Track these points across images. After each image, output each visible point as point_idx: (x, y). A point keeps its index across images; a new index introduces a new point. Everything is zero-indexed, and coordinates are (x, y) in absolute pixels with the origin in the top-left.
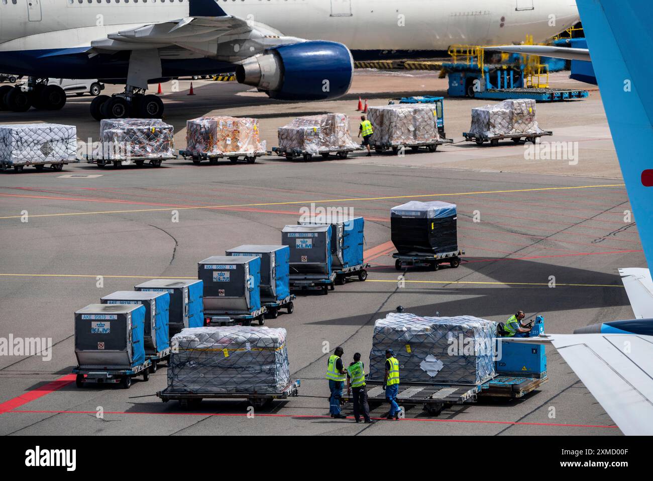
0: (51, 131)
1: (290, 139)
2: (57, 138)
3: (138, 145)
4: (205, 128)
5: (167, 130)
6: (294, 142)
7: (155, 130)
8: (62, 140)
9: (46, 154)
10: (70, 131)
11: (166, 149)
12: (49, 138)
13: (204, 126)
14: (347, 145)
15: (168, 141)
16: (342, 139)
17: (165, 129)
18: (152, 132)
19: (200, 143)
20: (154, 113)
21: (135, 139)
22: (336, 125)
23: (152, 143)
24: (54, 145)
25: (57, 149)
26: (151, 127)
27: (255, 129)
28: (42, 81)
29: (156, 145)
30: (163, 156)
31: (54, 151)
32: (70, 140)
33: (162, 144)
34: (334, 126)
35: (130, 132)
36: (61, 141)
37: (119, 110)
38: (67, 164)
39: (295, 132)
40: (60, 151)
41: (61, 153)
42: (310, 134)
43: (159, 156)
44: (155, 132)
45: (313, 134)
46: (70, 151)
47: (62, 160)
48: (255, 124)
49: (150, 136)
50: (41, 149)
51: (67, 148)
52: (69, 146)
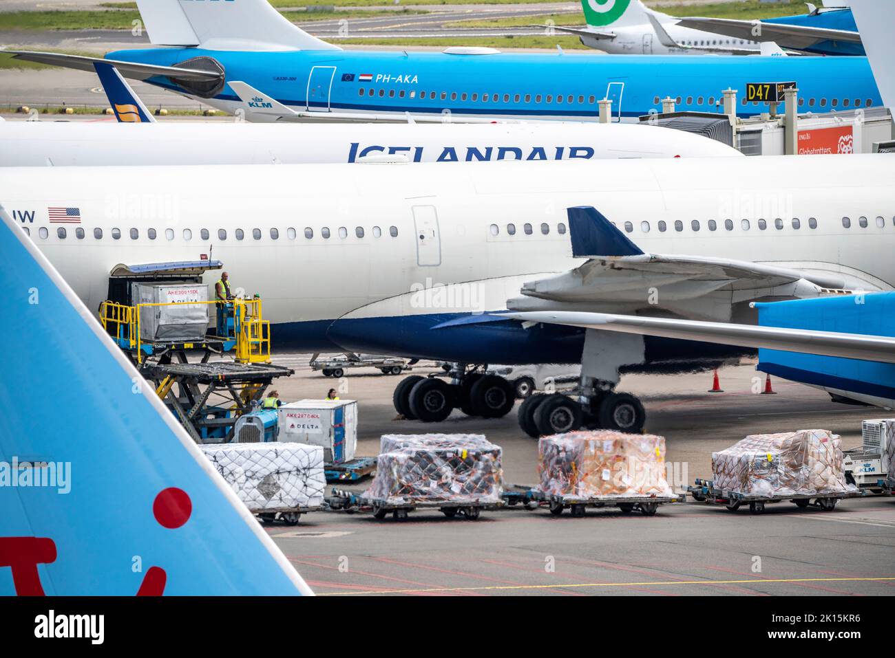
0: (277, 456)
1: (729, 474)
2: (289, 467)
3: (436, 482)
4: (566, 452)
5: (490, 454)
6: (734, 478)
7: (468, 454)
8: (298, 470)
9: (268, 495)
10: (312, 455)
11: (486, 488)
12: (273, 468)
13: (564, 448)
14: (832, 487)
15: (491, 473)
16: (823, 475)
17: (486, 452)
18: (461, 458)
19: (557, 477)
20: (628, 423)
21: (431, 470)
22: (810, 452)
23: (463, 476)
24: (282, 480)
25: (287, 487)
26: (460, 449)
27: (658, 455)
28: (476, 368)
29: (468, 481)
30: (482, 500)
31: (281, 490)
32: (312, 471)
33: (479, 479)
34: (807, 452)
35: (421, 456)
36: (295, 473)
37: (563, 419)
38: (305, 512)
39: (735, 461)
40: (294, 489)
41: (295, 493)
42: (759, 466)
43: (474, 500)
44: (468, 458)
45: (765, 465)
46: (310, 491)
47: (297, 506)
48: (657, 446)
49: (460, 464)
50: (259, 487)
51: (305, 485)
52: (309, 482)
